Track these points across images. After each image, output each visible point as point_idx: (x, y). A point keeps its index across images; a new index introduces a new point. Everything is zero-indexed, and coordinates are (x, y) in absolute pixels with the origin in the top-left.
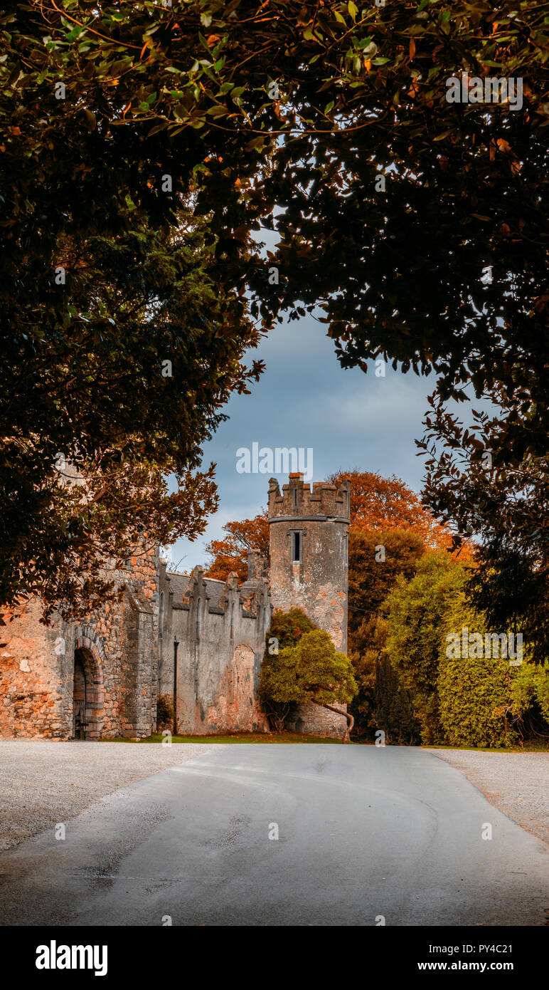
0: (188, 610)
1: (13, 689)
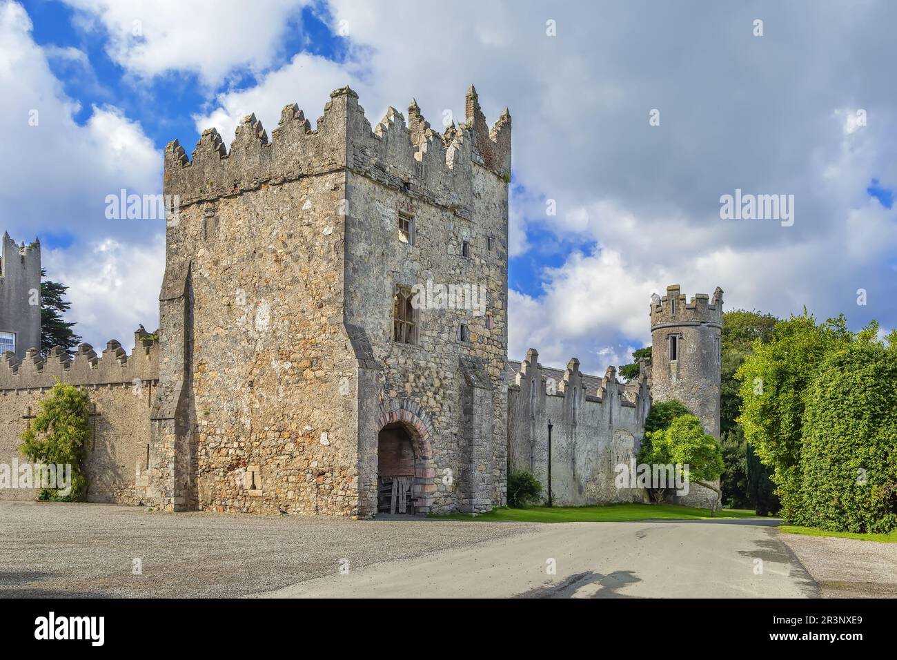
1: (314, 464)
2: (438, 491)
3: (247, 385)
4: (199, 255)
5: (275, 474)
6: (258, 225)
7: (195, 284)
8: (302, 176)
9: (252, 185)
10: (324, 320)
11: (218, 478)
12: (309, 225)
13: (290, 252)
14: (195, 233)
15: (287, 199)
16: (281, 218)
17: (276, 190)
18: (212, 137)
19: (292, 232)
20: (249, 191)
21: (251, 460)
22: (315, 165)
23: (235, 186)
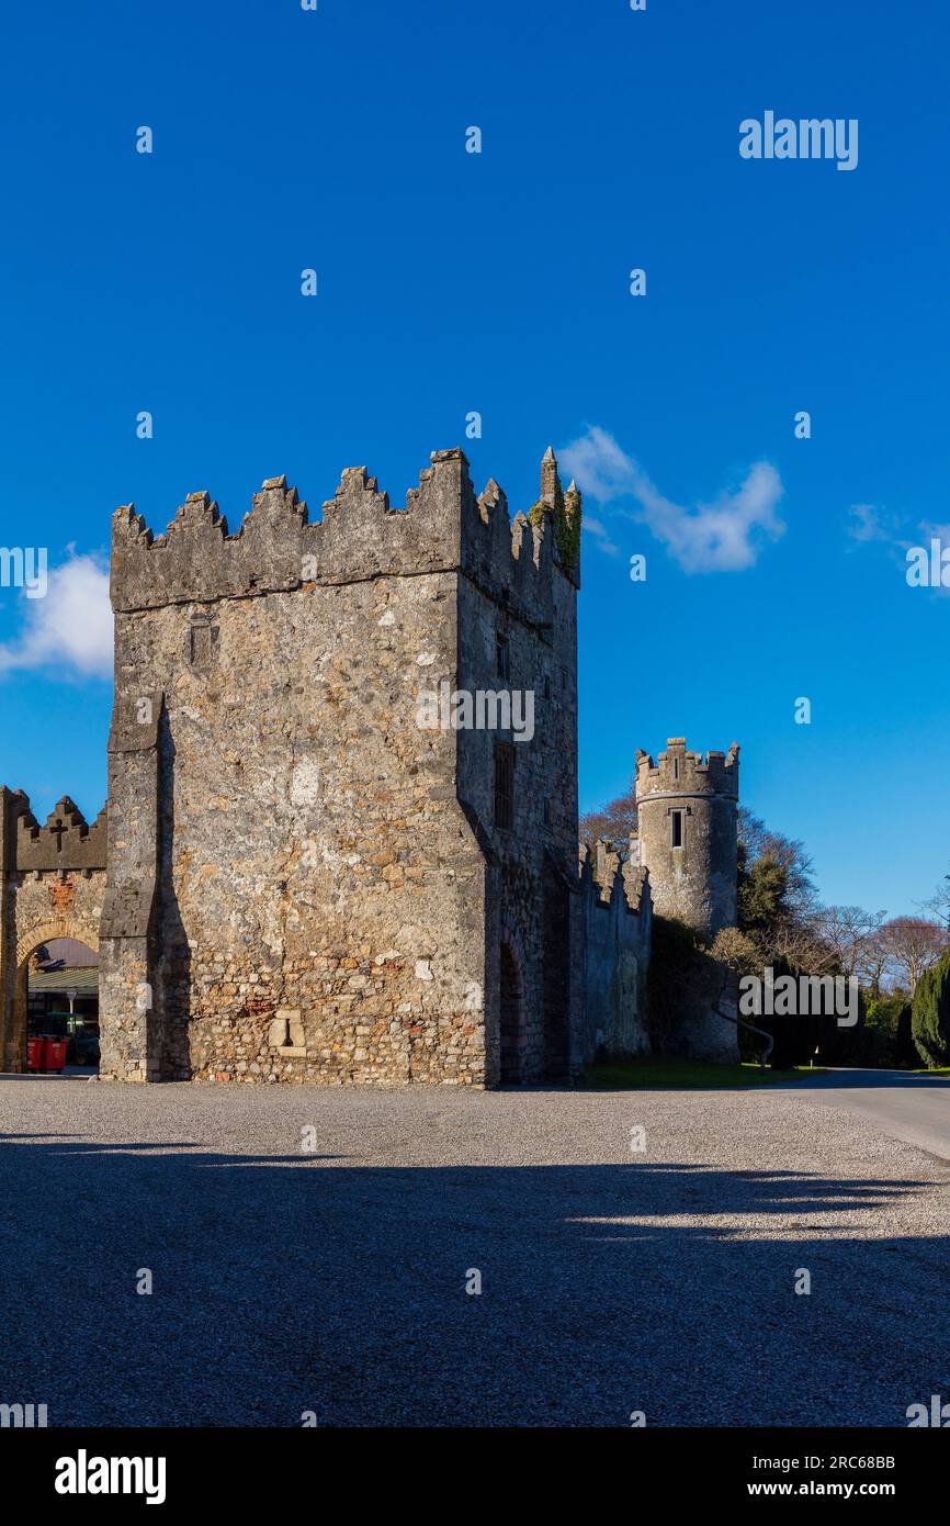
1: (404, 1008)
2: (529, 1045)
3: (274, 887)
4: (179, 685)
5: (330, 1022)
6: (296, 645)
7: (173, 729)
8: (380, 575)
9: (286, 584)
10: (419, 793)
11: (220, 1029)
12: (389, 649)
13: (356, 689)
14: (173, 650)
15: (350, 609)
16: (339, 636)
17: (332, 591)
18: (207, 506)
19: (359, 657)
20: (278, 591)
21: (284, 1000)
22: (404, 561)
23: (253, 583)
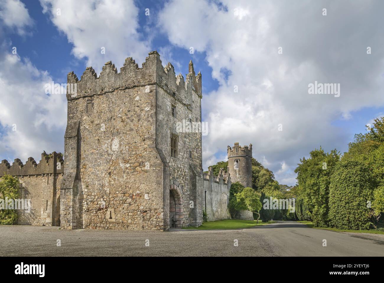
0: (209, 181)
1: (141, 208)
2: (184, 217)
3: (107, 174)
4: (84, 119)
5: (122, 212)
6: (113, 107)
7: (81, 131)
8: (135, 86)
9: (111, 90)
10: (146, 146)
11: (93, 214)
12: (138, 106)
13: (129, 118)
14: (82, 110)
15: (127, 96)
16: (125, 104)
17: (122, 92)
18: (91, 71)
19: (130, 109)
20: (109, 92)
21: (110, 206)
22: (141, 82)
23: (102, 90)
